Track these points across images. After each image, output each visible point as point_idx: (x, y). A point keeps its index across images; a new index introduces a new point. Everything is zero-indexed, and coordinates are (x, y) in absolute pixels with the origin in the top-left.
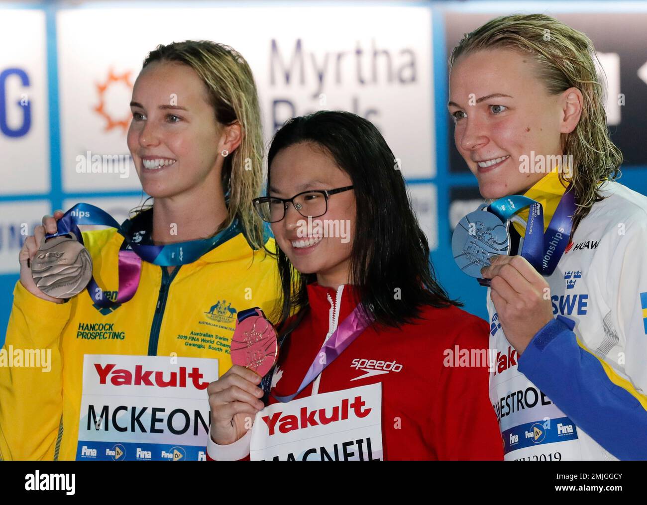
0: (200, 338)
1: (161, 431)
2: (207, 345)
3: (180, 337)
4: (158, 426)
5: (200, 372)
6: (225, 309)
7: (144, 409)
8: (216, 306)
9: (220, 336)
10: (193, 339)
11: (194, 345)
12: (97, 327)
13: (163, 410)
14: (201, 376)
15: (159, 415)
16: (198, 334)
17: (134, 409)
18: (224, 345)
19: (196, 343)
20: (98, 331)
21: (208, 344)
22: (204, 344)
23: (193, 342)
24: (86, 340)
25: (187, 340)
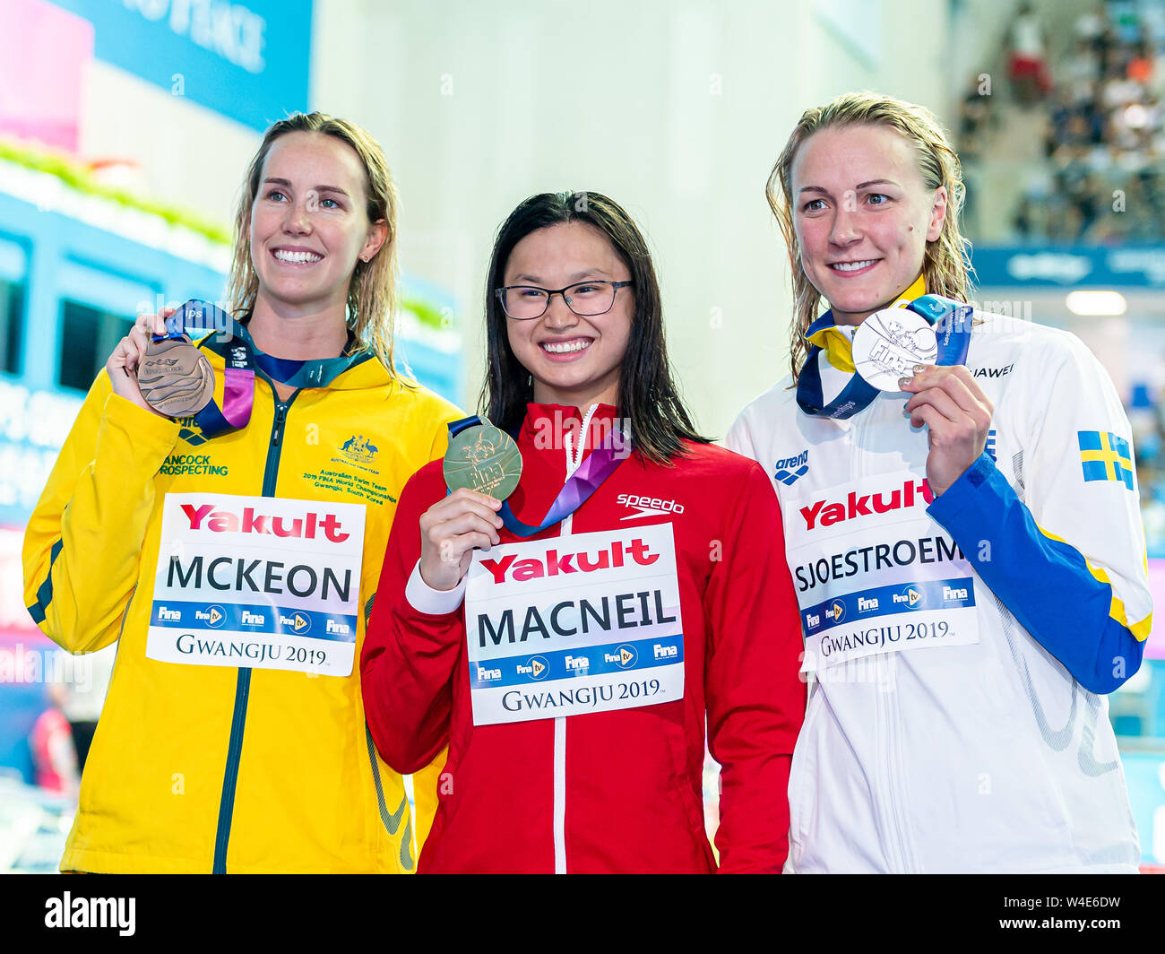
0: (335, 478)
1: (279, 591)
2: (345, 487)
3: (307, 476)
4: (274, 584)
5: (337, 521)
6: (363, 446)
7: (256, 563)
8: (351, 442)
9: (359, 477)
10: (325, 479)
11: (327, 486)
12: (184, 460)
13: (281, 565)
14: (339, 525)
15: (275, 571)
16: (331, 474)
17: (241, 562)
18: (365, 490)
19: (330, 484)
20: (186, 464)
21: (347, 486)
22: (340, 485)
23: (325, 483)
24: (167, 475)
25: (317, 480)
